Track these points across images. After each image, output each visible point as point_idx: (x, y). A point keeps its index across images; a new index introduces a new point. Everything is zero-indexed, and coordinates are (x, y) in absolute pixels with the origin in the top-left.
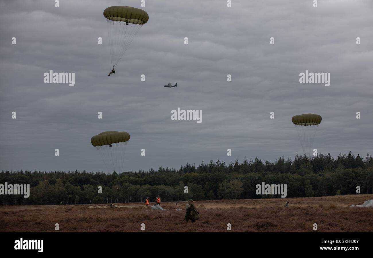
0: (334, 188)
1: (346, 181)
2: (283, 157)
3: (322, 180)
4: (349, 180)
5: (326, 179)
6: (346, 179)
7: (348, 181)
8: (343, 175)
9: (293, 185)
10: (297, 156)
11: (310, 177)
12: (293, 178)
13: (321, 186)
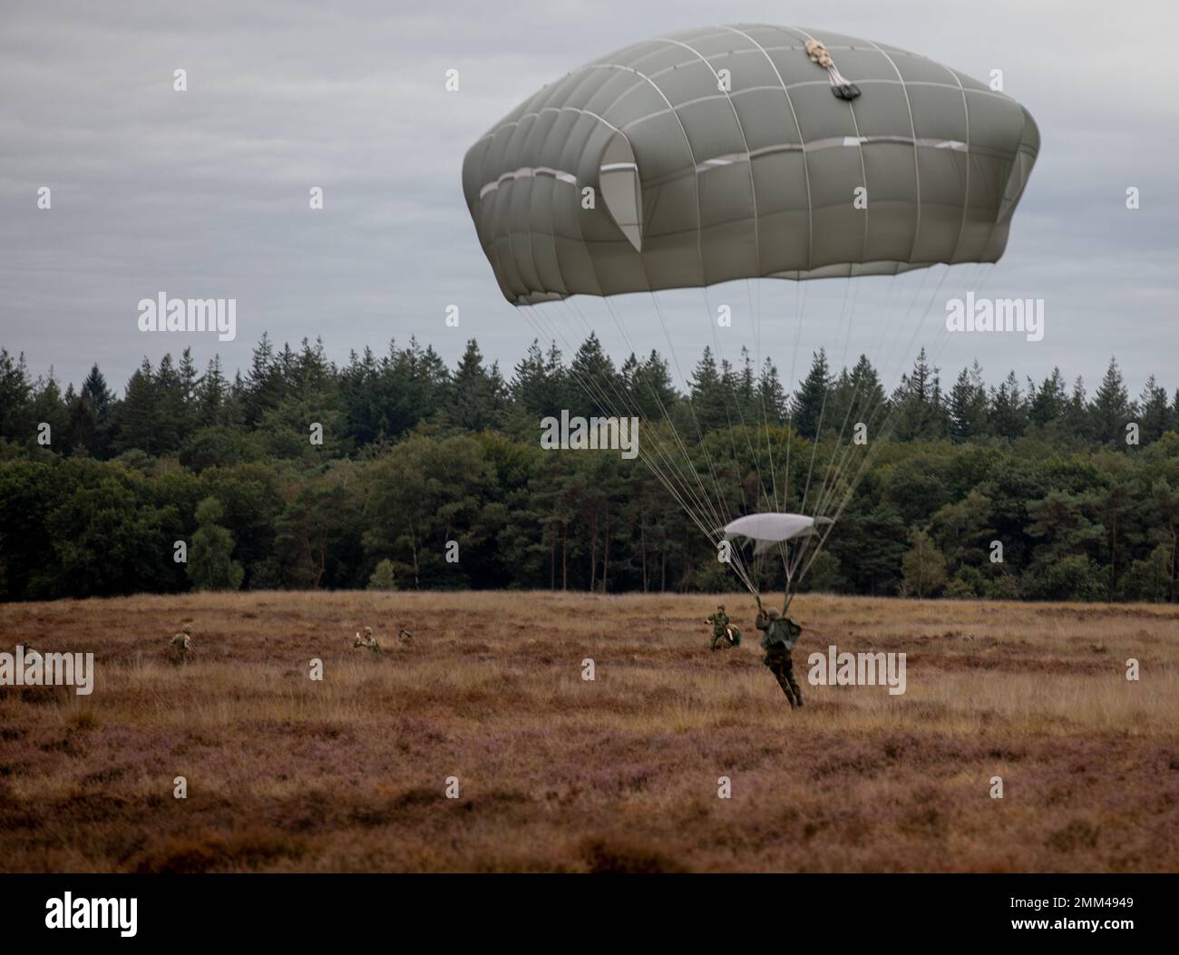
0: (366, 551)
1: (440, 510)
2: (186, 354)
3: (299, 501)
4: (460, 506)
5: (326, 495)
6: (447, 498)
7: (450, 508)
8: (428, 475)
9: (118, 523)
10: (264, 351)
11: (233, 480)
12: (128, 485)
13: (290, 537)
